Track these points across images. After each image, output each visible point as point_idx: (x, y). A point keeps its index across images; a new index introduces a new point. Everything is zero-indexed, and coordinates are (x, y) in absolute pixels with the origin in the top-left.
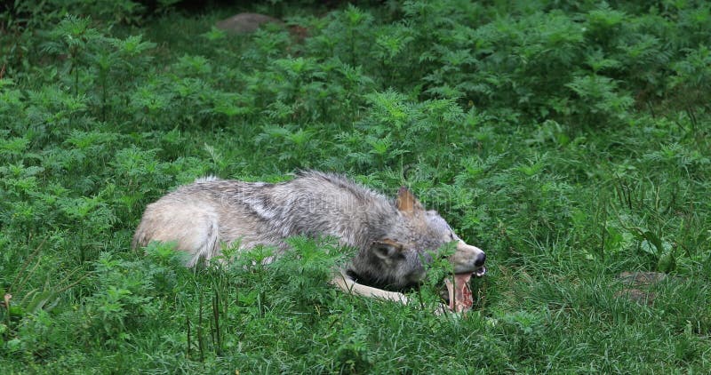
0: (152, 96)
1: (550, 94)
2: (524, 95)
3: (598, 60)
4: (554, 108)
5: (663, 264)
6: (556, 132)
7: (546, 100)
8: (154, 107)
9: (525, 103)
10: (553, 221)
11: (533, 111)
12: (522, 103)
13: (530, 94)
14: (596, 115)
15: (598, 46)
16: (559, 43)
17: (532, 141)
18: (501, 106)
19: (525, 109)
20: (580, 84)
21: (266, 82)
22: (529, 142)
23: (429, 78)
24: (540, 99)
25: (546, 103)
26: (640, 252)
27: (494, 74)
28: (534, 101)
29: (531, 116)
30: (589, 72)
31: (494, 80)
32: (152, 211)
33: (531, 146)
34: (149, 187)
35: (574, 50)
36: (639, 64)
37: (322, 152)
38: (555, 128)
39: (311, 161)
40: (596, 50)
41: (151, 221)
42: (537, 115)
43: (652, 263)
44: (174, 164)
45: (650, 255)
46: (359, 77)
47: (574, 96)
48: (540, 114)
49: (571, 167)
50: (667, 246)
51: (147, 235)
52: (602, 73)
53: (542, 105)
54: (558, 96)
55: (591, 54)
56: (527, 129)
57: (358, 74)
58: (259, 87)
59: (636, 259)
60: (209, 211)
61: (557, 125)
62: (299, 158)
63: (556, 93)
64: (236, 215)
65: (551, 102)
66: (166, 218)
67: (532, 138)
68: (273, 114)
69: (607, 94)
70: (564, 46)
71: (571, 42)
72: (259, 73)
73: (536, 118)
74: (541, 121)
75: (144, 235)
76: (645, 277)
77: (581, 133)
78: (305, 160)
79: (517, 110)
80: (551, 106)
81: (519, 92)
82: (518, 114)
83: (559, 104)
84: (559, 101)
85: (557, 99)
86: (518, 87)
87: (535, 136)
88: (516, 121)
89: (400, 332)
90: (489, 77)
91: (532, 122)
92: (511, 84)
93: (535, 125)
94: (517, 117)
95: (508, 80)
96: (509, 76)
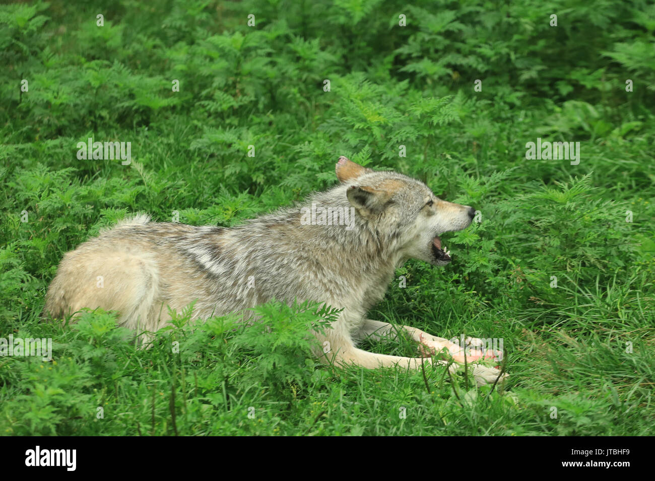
0: (54, 87)
1: (573, 65)
2: (528, 69)
4: (582, 83)
6: (587, 117)
7: (568, 73)
8: (58, 102)
9: (531, 79)
10: (604, 258)
11: (546, 88)
12: (527, 80)
13: (539, 68)
17: (547, 129)
18: (497, 83)
19: (530, 85)
21: (197, 61)
22: (541, 130)
23: (404, 50)
24: (556, 72)
25: (567, 77)
27: (486, 43)
28: (546, 75)
29: (543, 95)
31: (486, 50)
32: (72, 261)
34: (65, 222)
37: (278, 160)
38: (586, 112)
39: (264, 173)
41: (71, 273)
42: (552, 92)
44: (92, 188)
46: (316, 53)
47: (617, 68)
48: (557, 92)
51: (66, 292)
53: (561, 79)
54: (587, 67)
55: (641, 9)
56: (537, 113)
57: (316, 49)
58: (189, 68)
60: (146, 258)
61: (590, 107)
62: (250, 170)
63: (583, 63)
64: (179, 268)
65: (575, 75)
66: (90, 270)
67: (546, 125)
68: (212, 106)
72: (187, 47)
73: (551, 97)
74: (561, 101)
75: (62, 292)
77: (631, 115)
78: (257, 173)
79: (518, 88)
80: (577, 81)
81: (519, 65)
82: (519, 94)
83: (590, 77)
84: (589, 74)
85: (585, 71)
86: (517, 58)
87: (551, 122)
88: (518, 103)
89: (402, 423)
90: (480, 47)
91: (544, 102)
92: (508, 55)
93: (550, 107)
94: (518, 98)
95: (504, 51)
96: (506, 44)
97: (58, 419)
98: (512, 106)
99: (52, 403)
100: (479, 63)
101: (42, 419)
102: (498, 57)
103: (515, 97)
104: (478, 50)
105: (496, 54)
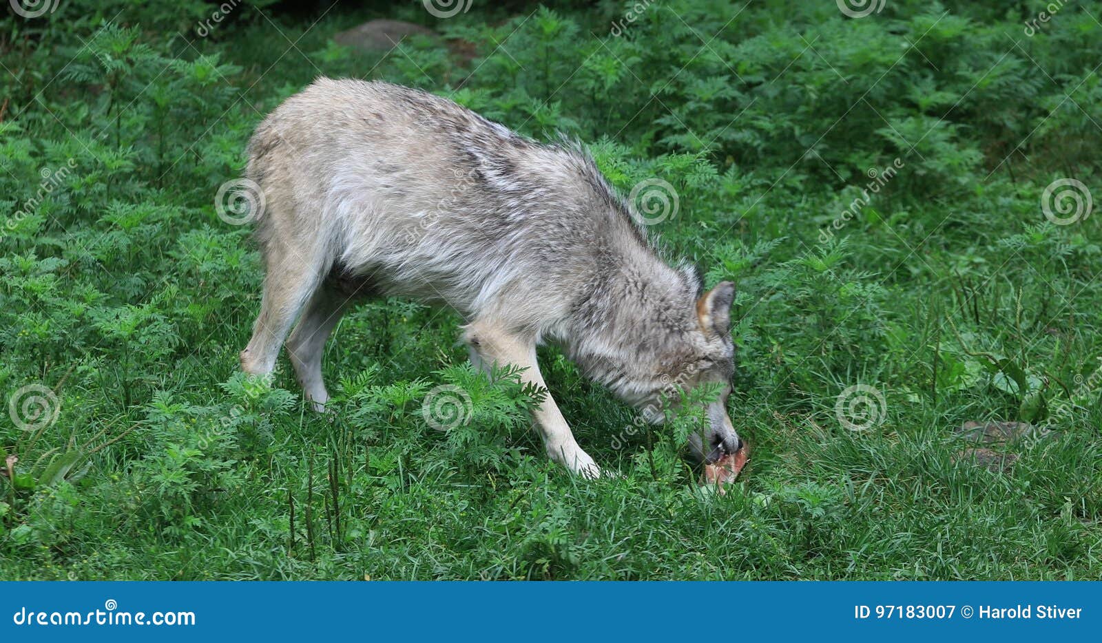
0: (235, 149)
1: (853, 146)
2: (812, 148)
3: (927, 93)
4: (859, 168)
5: (1027, 409)
7: (847, 156)
8: (239, 165)
9: (814, 160)
10: (856, 343)
11: (827, 173)
12: (809, 160)
13: (821, 146)
14: (924, 178)
15: (927, 71)
16: (867, 66)
17: (825, 219)
18: (777, 164)
19: (814, 168)
20: (898, 129)
22: (819, 219)
23: (665, 121)
24: (836, 154)
25: (847, 160)
26: (992, 391)
27: (766, 115)
28: (828, 157)
29: (823, 179)
30: (914, 111)
31: (765, 124)
33: (824, 226)
35: (889, 78)
36: (991, 100)
40: (924, 76)
42: (832, 178)
43: (1011, 408)
45: (1007, 395)
46: (556, 118)
47: (890, 149)
48: (837, 177)
49: (885, 259)
50: (1035, 382)
52: (933, 112)
53: (843, 163)
54: (865, 149)
55: (916, 83)
56: (817, 200)
57: (555, 114)
59: (985, 402)
63: (861, 144)
65: (854, 158)
67: (825, 213)
69: (940, 146)
70: (875, 71)
71: (886, 66)
73: (830, 182)
74: (839, 187)
76: (1000, 429)
77: (900, 206)
79: (802, 170)
80: (855, 164)
81: (804, 142)
82: (802, 177)
83: (867, 161)
84: (866, 157)
85: (863, 153)
86: (802, 135)
87: (829, 211)
88: (801, 187)
89: (619, 514)
90: (758, 119)
91: (825, 189)
92: (792, 129)
93: (830, 194)
94: (801, 181)
95: (786, 124)
96: (788, 117)
97: (193, 486)
98: (794, 191)
99: (187, 467)
100: (755, 139)
101: (173, 484)
102: (779, 132)
103: (797, 181)
104: (755, 122)
105: (776, 128)
